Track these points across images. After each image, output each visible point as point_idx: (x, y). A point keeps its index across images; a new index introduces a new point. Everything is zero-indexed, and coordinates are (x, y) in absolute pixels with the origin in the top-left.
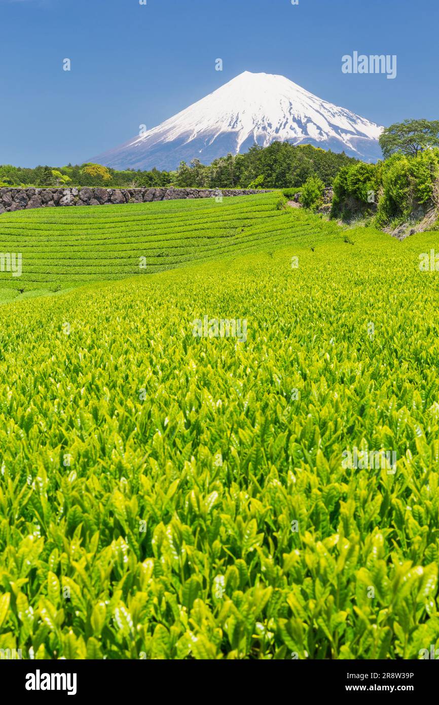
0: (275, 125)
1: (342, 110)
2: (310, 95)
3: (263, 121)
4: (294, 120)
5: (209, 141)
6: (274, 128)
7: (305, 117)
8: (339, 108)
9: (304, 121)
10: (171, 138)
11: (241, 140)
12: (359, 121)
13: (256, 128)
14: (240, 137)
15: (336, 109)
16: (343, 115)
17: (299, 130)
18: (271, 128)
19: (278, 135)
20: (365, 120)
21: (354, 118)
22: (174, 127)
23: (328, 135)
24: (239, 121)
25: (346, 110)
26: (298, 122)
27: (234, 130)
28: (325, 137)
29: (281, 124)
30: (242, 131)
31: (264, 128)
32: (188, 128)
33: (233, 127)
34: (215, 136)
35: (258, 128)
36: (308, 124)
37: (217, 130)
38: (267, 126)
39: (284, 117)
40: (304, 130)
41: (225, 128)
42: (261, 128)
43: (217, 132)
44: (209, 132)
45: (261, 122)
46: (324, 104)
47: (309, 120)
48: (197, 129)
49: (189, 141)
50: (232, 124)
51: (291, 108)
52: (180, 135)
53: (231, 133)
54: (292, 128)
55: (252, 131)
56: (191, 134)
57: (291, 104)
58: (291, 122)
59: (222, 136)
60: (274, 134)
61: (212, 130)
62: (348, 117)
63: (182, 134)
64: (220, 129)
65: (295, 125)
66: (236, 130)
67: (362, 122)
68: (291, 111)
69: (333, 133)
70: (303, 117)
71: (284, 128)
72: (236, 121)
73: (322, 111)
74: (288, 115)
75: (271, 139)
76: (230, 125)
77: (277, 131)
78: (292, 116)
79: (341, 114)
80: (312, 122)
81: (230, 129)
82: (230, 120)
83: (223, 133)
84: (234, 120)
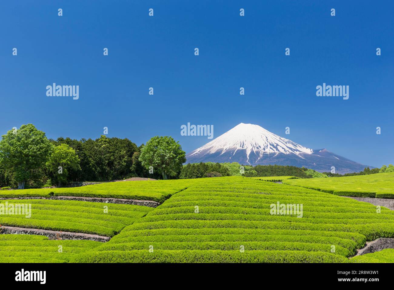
0: (262, 147)
1: (289, 141)
2: (273, 134)
3: (256, 145)
4: (270, 144)
5: (233, 153)
6: (262, 148)
7: (275, 143)
8: (288, 140)
9: (275, 145)
10: (213, 151)
11: (248, 153)
12: (297, 146)
13: (254, 148)
14: (247, 152)
15: (286, 140)
16: (290, 143)
17: (275, 149)
18: (261, 148)
19: (265, 151)
20: (300, 145)
21: (296, 145)
22: (212, 147)
23: (289, 152)
24: (244, 145)
25: (291, 141)
26: (273, 145)
27: (243, 149)
28: (288, 153)
29: (265, 146)
30: (247, 149)
31: (257, 148)
32: (220, 148)
33: (243, 147)
34: (235, 151)
35: (255, 148)
36: (277, 147)
37: (235, 148)
38: (258, 147)
39: (265, 143)
40: (277, 149)
41: (239, 147)
42: (256, 148)
43: (236, 149)
44: (232, 149)
45: (255, 145)
46: (281, 138)
47: (277, 145)
48: (225, 148)
49: (222, 153)
50: (242, 146)
51: (267, 139)
52: (217, 151)
53: (243, 150)
54: (271, 148)
55: (252, 149)
56: (223, 150)
57: (267, 138)
58: (269, 146)
59: (239, 151)
60: (264, 151)
61: (233, 149)
62: (292, 144)
63: (218, 150)
64: (237, 148)
65: (272, 147)
66: (245, 148)
67: (299, 146)
68: (268, 140)
69: (290, 151)
70: (274, 144)
71: (267, 148)
72: (243, 145)
73: (281, 141)
74: (267, 142)
75: (263, 153)
76: (241, 146)
77: (264, 149)
78: (269, 143)
79: (289, 143)
80: (279, 146)
81: (241, 148)
82: (240, 144)
83: (238, 150)
84: (242, 144)
